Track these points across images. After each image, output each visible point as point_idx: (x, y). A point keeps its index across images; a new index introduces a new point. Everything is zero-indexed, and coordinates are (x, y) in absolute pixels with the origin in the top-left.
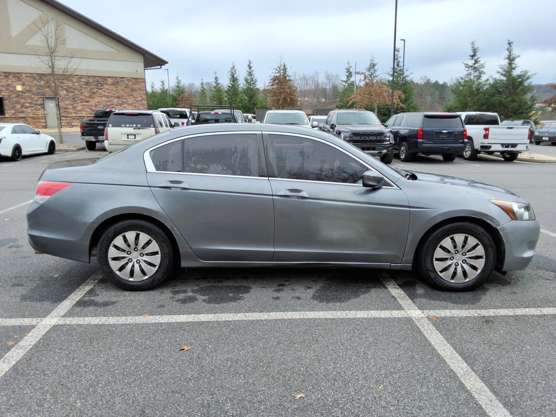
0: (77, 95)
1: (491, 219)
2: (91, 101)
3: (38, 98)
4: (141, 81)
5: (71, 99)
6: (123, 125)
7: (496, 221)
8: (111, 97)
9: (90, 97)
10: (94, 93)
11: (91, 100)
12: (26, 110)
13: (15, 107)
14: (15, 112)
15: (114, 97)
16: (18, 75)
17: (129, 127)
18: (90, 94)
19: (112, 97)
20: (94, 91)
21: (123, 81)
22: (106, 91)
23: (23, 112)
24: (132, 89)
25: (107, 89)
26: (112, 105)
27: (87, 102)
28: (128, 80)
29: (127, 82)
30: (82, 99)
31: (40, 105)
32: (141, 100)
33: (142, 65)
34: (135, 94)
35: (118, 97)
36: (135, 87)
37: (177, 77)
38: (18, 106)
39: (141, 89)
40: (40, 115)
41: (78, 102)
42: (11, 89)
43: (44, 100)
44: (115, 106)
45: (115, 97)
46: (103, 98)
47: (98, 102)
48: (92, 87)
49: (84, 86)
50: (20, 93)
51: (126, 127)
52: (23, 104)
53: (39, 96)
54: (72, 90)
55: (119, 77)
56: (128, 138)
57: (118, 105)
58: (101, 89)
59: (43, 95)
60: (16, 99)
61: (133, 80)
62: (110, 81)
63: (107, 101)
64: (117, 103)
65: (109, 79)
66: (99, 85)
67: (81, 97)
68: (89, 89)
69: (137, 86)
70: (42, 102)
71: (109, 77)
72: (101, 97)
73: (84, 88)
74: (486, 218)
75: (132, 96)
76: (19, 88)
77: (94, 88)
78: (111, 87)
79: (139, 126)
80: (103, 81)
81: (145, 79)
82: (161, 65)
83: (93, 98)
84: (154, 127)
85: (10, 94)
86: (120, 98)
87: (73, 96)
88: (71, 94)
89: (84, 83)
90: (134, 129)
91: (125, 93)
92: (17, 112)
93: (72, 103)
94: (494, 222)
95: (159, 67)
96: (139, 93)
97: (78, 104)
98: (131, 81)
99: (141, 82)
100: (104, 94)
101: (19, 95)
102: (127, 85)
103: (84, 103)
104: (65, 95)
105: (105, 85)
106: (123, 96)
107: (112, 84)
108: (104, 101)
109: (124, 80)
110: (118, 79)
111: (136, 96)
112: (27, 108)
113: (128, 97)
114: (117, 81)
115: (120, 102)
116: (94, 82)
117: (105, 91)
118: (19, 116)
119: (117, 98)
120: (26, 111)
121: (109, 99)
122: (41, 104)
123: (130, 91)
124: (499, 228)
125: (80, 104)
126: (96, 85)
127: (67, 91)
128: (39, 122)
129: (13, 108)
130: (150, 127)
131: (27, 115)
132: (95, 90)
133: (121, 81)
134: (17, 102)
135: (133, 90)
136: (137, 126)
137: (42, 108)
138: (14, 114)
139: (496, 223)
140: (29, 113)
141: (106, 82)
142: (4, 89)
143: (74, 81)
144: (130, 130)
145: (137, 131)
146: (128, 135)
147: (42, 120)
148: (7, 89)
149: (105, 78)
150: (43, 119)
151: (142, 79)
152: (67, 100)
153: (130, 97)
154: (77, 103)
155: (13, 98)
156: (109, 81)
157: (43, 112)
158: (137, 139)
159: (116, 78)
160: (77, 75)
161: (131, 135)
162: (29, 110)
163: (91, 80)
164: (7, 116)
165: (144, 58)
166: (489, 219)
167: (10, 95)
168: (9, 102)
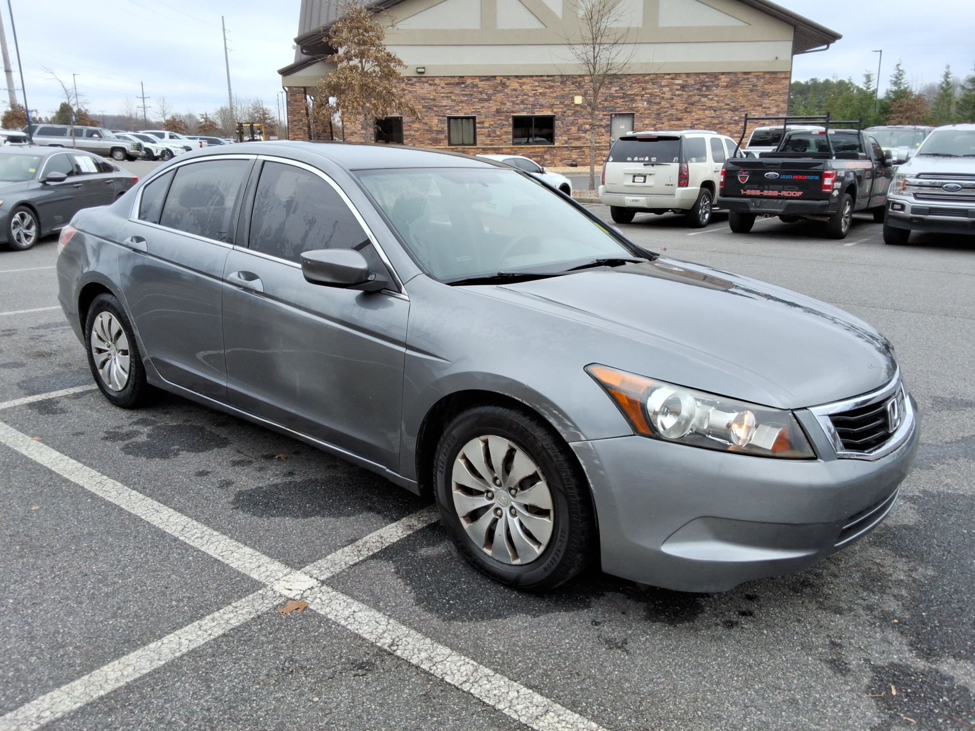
0: (665, 108)
1: (559, 418)
2: (686, 119)
3: (604, 115)
4: (783, 76)
5: (653, 116)
6: (629, 159)
7: (570, 424)
8: (721, 109)
9: (686, 111)
10: (692, 104)
11: (685, 116)
12: (584, 135)
13: (569, 130)
14: (569, 139)
15: (727, 109)
16: (579, 79)
17: (638, 161)
18: (686, 105)
19: (724, 109)
20: (693, 99)
21: (748, 79)
22: (715, 99)
23: (578, 139)
24: (763, 92)
25: (716, 96)
26: (721, 123)
27: (680, 119)
28: (757, 76)
29: (755, 80)
30: (671, 115)
31: (604, 127)
32: (777, 112)
33: (789, 45)
34: (766, 102)
35: (734, 110)
36: (769, 88)
37: (898, 65)
38: (574, 129)
39: (781, 92)
40: (603, 144)
41: (665, 120)
42: (566, 102)
43: (611, 117)
44: (725, 126)
45: (729, 110)
46: (707, 112)
47: (697, 120)
48: (691, 93)
49: (677, 93)
50: (578, 109)
51: (633, 161)
52: (581, 125)
53: (605, 113)
54: (658, 100)
55: (741, 73)
56: (634, 182)
57: (731, 124)
58: (706, 96)
59: (611, 111)
60: (572, 118)
61: (767, 76)
62: (724, 80)
63: (713, 117)
64: (731, 119)
65: (723, 77)
66: (704, 89)
67: (670, 112)
68: (685, 96)
69: (772, 86)
70: (609, 123)
71: (723, 74)
72: (704, 110)
73: (679, 95)
74: (547, 409)
75: (761, 106)
76: (578, 100)
77: (694, 95)
78: (724, 92)
79: (654, 159)
80: (712, 82)
81: (790, 72)
82: (828, 43)
83: (690, 112)
84: (679, 162)
85: (565, 109)
86: (737, 110)
87: (658, 110)
88: (656, 107)
89: (679, 87)
90: (645, 165)
91: (749, 100)
92: (571, 139)
93: (655, 122)
94: (565, 426)
95: (825, 47)
96: (775, 100)
97: (663, 123)
98: (763, 78)
99: (783, 78)
100: (709, 104)
101: (578, 111)
102: (754, 86)
103: (673, 123)
104: (645, 109)
105: (714, 88)
106: (743, 106)
107: (727, 87)
108: (708, 117)
109: (749, 76)
110: (740, 75)
111: (768, 105)
112: (585, 132)
113: (751, 108)
114: (736, 79)
115: (737, 118)
116: (696, 84)
117: (712, 99)
118: (573, 145)
119: (732, 111)
120: (584, 137)
121: (718, 113)
122: (607, 125)
123: (759, 97)
124: (575, 447)
125: (666, 123)
126: (698, 89)
127: (649, 102)
128: (601, 155)
129: (567, 132)
130: (672, 162)
131: (584, 143)
132: (696, 98)
133: (744, 79)
134: (573, 124)
135: (764, 94)
136: (650, 160)
137: (607, 132)
138: (566, 143)
139: (572, 430)
140: (587, 140)
141: (716, 82)
142: (558, 103)
143: (663, 84)
144: (638, 167)
145: (649, 169)
146: (634, 176)
147: (604, 152)
148: (562, 103)
149: (715, 76)
150: (607, 150)
151: (785, 72)
152: (647, 118)
153: (757, 108)
154: (662, 121)
155: (569, 116)
156: (722, 80)
157: (608, 139)
158: (647, 183)
159: (735, 74)
160: (669, 74)
161: (640, 175)
162: (588, 136)
163: (691, 81)
164: (556, 144)
165: (795, 31)
166: (555, 416)
167: (565, 112)
168: (562, 123)
